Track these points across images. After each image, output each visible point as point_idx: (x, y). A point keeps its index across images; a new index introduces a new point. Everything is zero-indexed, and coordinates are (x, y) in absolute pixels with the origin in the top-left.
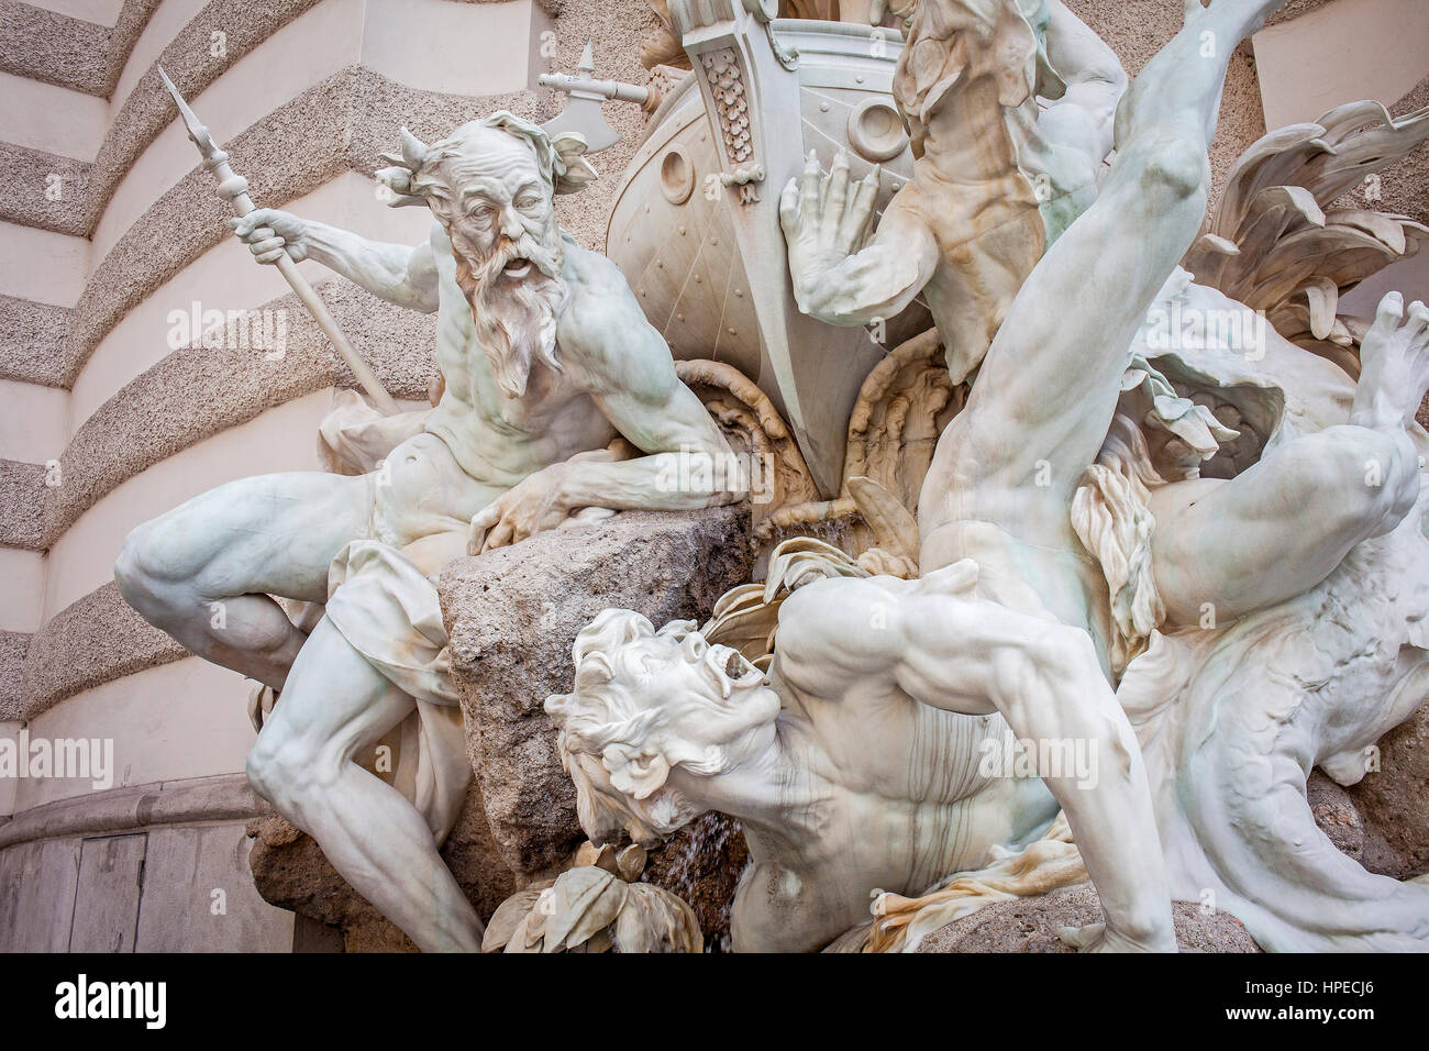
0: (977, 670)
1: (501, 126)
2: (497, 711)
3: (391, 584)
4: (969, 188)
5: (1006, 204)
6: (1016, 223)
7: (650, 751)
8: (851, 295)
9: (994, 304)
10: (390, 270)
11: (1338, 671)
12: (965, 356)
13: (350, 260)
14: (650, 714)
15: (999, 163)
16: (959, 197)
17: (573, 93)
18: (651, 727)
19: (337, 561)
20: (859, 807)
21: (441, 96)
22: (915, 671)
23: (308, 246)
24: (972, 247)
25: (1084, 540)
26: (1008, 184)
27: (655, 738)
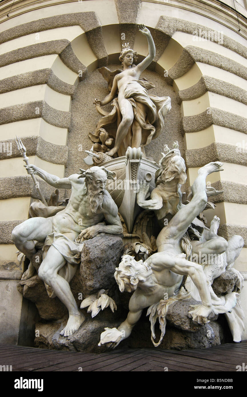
0: (187, 269)
1: (103, 169)
2: (93, 268)
3: (66, 242)
4: (169, 193)
5: (174, 196)
6: (175, 199)
7: (136, 278)
8: (153, 206)
9: (168, 209)
10: (53, 180)
11: (215, 270)
12: (161, 216)
13: (45, 176)
14: (137, 272)
15: (175, 190)
16: (167, 194)
17: (90, 155)
18: (137, 274)
19: (49, 235)
20: (160, 287)
21: (51, 144)
22: (176, 268)
23: (37, 172)
24: (168, 201)
25: (183, 248)
26: (175, 193)
27: (137, 276)
